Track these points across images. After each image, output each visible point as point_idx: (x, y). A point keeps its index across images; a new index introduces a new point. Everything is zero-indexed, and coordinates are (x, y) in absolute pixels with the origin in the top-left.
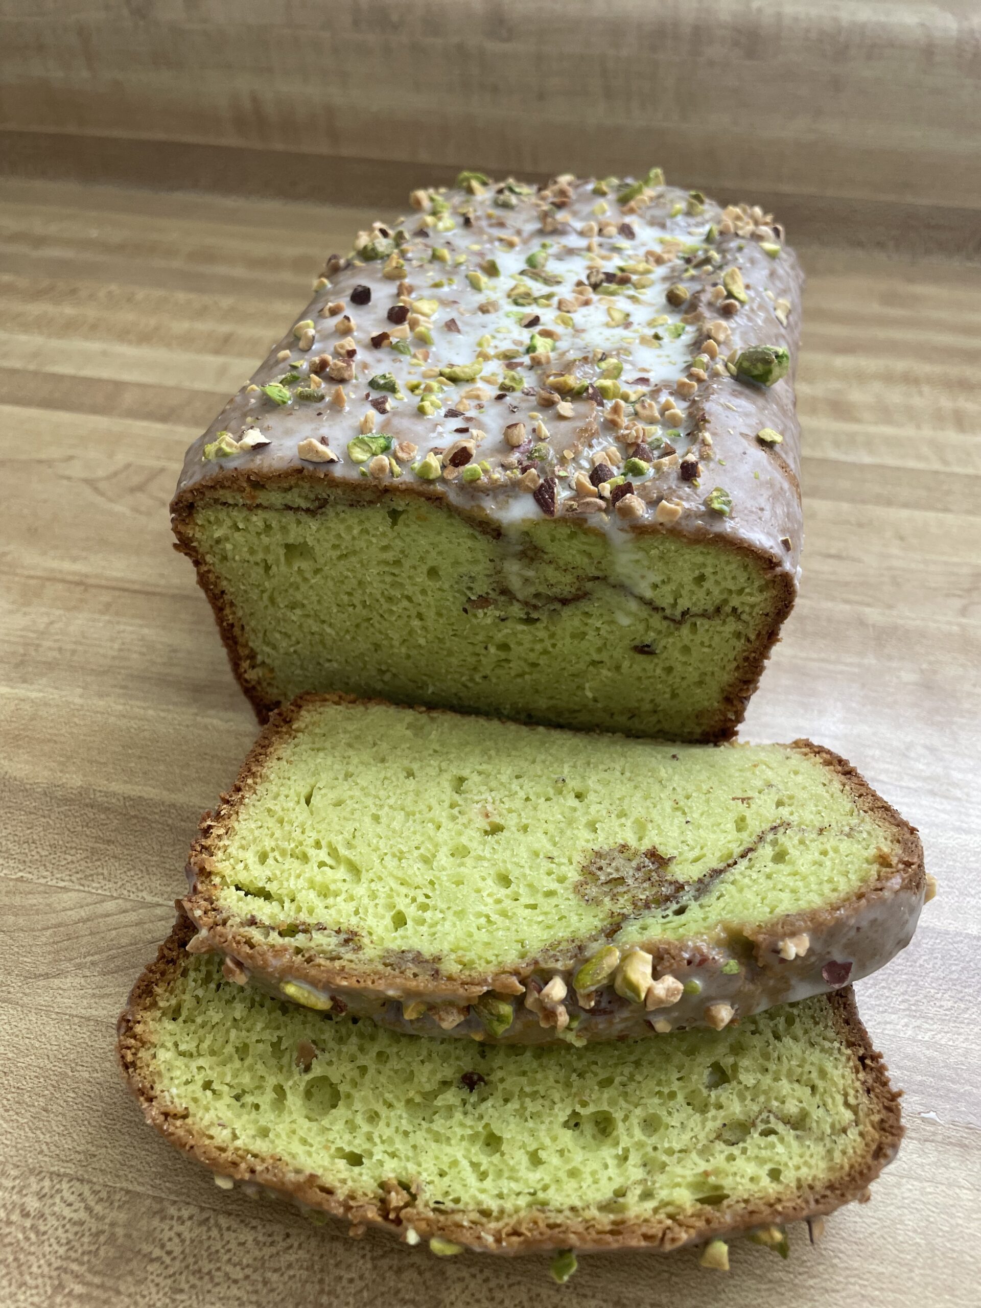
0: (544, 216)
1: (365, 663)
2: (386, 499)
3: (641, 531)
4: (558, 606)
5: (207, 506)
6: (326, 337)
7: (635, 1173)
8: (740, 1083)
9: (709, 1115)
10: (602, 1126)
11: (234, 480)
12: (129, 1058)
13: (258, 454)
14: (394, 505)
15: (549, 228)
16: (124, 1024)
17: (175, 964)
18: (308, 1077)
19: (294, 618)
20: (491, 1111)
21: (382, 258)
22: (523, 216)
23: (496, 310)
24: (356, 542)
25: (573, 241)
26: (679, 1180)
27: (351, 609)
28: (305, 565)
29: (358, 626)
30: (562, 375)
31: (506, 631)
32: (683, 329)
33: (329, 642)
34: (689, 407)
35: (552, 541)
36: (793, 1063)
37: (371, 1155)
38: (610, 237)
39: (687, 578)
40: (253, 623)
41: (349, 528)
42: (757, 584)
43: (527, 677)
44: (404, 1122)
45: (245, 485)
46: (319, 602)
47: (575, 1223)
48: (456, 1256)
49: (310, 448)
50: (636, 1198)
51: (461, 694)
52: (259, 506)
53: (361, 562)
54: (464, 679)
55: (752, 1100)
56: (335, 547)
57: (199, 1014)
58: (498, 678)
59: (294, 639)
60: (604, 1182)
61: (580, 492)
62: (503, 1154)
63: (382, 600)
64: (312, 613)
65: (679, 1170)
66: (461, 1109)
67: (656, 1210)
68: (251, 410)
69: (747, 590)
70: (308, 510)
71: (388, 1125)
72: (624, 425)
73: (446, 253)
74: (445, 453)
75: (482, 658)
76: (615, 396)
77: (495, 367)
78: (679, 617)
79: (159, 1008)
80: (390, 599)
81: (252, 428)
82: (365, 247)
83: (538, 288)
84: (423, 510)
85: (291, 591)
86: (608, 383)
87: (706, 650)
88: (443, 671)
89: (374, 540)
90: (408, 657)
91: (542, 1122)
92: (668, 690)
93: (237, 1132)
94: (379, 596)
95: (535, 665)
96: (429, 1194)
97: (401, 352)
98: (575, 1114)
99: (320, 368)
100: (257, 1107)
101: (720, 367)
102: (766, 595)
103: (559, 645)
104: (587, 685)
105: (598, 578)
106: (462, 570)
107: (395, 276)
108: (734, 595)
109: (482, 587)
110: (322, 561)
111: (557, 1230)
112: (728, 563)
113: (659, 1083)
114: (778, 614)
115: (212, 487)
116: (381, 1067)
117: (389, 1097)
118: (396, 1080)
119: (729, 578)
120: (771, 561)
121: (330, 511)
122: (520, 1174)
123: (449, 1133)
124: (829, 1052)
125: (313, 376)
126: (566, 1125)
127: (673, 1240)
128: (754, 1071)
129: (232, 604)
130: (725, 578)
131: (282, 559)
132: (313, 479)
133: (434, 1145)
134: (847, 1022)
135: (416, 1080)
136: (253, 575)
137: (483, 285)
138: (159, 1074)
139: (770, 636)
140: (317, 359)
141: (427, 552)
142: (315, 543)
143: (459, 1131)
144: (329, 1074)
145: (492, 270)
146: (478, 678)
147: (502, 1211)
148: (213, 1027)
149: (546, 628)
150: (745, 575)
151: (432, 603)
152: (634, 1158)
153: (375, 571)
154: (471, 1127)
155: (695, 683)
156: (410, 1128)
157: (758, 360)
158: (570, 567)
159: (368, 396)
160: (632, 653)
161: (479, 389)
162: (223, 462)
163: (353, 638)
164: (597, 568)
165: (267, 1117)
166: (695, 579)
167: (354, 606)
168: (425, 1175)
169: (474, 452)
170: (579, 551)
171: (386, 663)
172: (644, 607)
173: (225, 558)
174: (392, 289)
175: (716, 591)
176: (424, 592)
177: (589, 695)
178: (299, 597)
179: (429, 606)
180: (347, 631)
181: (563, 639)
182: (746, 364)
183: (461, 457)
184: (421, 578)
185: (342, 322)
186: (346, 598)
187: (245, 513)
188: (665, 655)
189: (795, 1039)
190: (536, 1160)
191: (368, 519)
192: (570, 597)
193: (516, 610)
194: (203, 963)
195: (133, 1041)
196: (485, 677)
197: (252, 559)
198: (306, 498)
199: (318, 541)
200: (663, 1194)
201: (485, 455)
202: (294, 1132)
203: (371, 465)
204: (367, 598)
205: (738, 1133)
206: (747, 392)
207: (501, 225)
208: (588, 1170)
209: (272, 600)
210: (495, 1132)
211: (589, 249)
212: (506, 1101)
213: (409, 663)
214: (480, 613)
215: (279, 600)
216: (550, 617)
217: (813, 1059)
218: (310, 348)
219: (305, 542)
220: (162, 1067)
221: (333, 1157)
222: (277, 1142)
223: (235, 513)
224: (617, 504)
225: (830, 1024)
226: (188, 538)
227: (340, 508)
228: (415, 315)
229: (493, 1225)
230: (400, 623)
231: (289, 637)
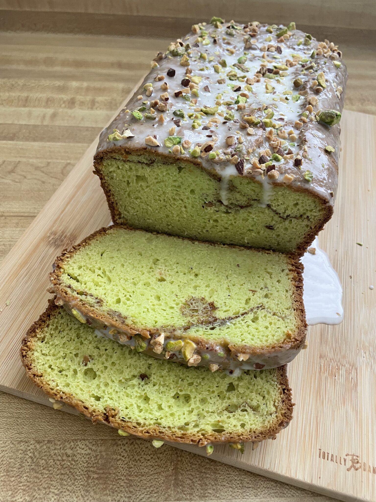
0: (247, 41)
1: (162, 221)
2: (177, 162)
3: (276, 185)
4: (239, 208)
5: (108, 159)
6: (157, 91)
7: (194, 417)
8: (238, 391)
9: (225, 401)
10: (187, 399)
11: (120, 150)
12: (24, 354)
13: (129, 140)
14: (180, 165)
15: (248, 46)
16: (24, 342)
17: (45, 322)
18: (86, 368)
19: (137, 203)
20: (148, 388)
21: (180, 56)
22: (238, 40)
23: (225, 83)
24: (164, 178)
25: (257, 53)
26: (209, 422)
27: (159, 201)
28: (144, 184)
29: (161, 208)
30: (250, 116)
31: (217, 215)
32: (299, 98)
33: (149, 213)
34: (300, 134)
35: (241, 184)
36: (259, 387)
37: (104, 397)
38: (272, 52)
39: (291, 203)
40: (121, 203)
41: (162, 172)
42: (318, 209)
43: (223, 233)
44: (117, 388)
45: (123, 152)
46: (147, 198)
47: (169, 433)
48: (126, 437)
49: (150, 140)
50: (192, 427)
51: (197, 236)
52: (128, 161)
53: (165, 185)
54: (199, 231)
55: (241, 398)
56: (156, 178)
57: (51, 341)
58: (212, 232)
59: (136, 210)
60: (182, 419)
61: (254, 167)
62: (149, 404)
63: (172, 200)
64: (144, 201)
65: (209, 419)
66: (137, 386)
67: (198, 432)
68: (127, 121)
69: (314, 211)
70: (146, 164)
71: (111, 388)
72: (273, 139)
73: (205, 55)
74: (202, 146)
75: (207, 224)
76: (270, 126)
77: (222, 109)
78: (285, 217)
79: (37, 337)
80: (174, 199)
81: (127, 129)
82: (174, 50)
83: (240, 73)
84: (192, 168)
85: (137, 193)
86: (268, 120)
87: (294, 230)
88: (192, 227)
89: (171, 178)
90: (179, 221)
91: (165, 395)
92: (276, 243)
93: (58, 384)
94: (170, 198)
95: (226, 228)
96: (122, 414)
97: (187, 100)
98: (177, 393)
99: (154, 105)
100: (67, 376)
101: (313, 117)
102: (321, 213)
103: (237, 222)
104: (246, 238)
105: (256, 200)
106: (204, 192)
107: (185, 65)
108: (309, 212)
109: (210, 199)
110: (150, 183)
111: (162, 434)
112: (308, 200)
113: (209, 387)
114: (324, 220)
115: (111, 152)
116: (112, 367)
117: (113, 378)
118: (117, 373)
119: (308, 205)
120: (325, 201)
121: (155, 164)
122: (153, 412)
123: (132, 394)
124: (273, 385)
125: (151, 108)
126: (174, 397)
127: (202, 444)
128: (244, 388)
129: (113, 195)
130: (306, 205)
131: (135, 181)
132: (150, 152)
133: (126, 398)
134: (282, 375)
135: (124, 374)
136: (123, 185)
137: (220, 71)
138: (34, 360)
139: (320, 228)
140: (153, 101)
141: (191, 184)
142: (148, 176)
143: (135, 394)
144: (93, 368)
145: (224, 64)
146: (204, 231)
147: (145, 424)
148: (56, 346)
149: (233, 216)
150: (314, 205)
151: (191, 203)
152: (195, 412)
153: (170, 189)
154: (140, 393)
155: (287, 241)
156: (119, 391)
157: (329, 116)
158: (246, 195)
159: (173, 119)
160: (265, 228)
161: (216, 119)
162: (116, 142)
163: (159, 212)
164: (257, 196)
165: (70, 380)
166: (294, 204)
167: (161, 201)
168: (120, 407)
169: (214, 147)
170: (250, 189)
171: (170, 222)
172: (272, 212)
173: (112, 178)
174: (183, 70)
175: (301, 210)
176: (188, 198)
177: (246, 241)
178: (140, 195)
179: (189, 204)
180: (157, 209)
181: (239, 220)
182: (323, 117)
183: (208, 148)
184: (188, 193)
185: (164, 85)
186: (158, 197)
187: (123, 163)
188: (278, 230)
189: (262, 379)
190: (160, 408)
191: (170, 169)
192: (244, 206)
193: (223, 208)
194: (55, 323)
195: (26, 348)
196: (207, 231)
197: (123, 180)
198: (147, 159)
199: (150, 176)
200: (202, 427)
201: (218, 148)
202: (78, 386)
203: (173, 149)
204: (166, 198)
205: (234, 409)
206: (322, 129)
207: (228, 44)
208: (177, 414)
209: (129, 195)
210: (148, 396)
211: (263, 57)
212: (154, 385)
213: (179, 223)
214: (209, 208)
215: (132, 195)
216: (235, 212)
217: (266, 387)
218: (151, 95)
219: (145, 176)
220: (35, 358)
221: (90, 397)
222: (72, 389)
223: (119, 163)
224: (269, 173)
225: (276, 375)
226: (99, 170)
227: (159, 164)
228: (192, 83)
229: (140, 429)
230: (177, 209)
231: (134, 209)
